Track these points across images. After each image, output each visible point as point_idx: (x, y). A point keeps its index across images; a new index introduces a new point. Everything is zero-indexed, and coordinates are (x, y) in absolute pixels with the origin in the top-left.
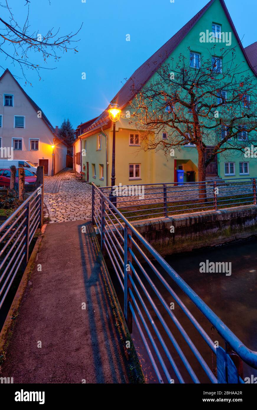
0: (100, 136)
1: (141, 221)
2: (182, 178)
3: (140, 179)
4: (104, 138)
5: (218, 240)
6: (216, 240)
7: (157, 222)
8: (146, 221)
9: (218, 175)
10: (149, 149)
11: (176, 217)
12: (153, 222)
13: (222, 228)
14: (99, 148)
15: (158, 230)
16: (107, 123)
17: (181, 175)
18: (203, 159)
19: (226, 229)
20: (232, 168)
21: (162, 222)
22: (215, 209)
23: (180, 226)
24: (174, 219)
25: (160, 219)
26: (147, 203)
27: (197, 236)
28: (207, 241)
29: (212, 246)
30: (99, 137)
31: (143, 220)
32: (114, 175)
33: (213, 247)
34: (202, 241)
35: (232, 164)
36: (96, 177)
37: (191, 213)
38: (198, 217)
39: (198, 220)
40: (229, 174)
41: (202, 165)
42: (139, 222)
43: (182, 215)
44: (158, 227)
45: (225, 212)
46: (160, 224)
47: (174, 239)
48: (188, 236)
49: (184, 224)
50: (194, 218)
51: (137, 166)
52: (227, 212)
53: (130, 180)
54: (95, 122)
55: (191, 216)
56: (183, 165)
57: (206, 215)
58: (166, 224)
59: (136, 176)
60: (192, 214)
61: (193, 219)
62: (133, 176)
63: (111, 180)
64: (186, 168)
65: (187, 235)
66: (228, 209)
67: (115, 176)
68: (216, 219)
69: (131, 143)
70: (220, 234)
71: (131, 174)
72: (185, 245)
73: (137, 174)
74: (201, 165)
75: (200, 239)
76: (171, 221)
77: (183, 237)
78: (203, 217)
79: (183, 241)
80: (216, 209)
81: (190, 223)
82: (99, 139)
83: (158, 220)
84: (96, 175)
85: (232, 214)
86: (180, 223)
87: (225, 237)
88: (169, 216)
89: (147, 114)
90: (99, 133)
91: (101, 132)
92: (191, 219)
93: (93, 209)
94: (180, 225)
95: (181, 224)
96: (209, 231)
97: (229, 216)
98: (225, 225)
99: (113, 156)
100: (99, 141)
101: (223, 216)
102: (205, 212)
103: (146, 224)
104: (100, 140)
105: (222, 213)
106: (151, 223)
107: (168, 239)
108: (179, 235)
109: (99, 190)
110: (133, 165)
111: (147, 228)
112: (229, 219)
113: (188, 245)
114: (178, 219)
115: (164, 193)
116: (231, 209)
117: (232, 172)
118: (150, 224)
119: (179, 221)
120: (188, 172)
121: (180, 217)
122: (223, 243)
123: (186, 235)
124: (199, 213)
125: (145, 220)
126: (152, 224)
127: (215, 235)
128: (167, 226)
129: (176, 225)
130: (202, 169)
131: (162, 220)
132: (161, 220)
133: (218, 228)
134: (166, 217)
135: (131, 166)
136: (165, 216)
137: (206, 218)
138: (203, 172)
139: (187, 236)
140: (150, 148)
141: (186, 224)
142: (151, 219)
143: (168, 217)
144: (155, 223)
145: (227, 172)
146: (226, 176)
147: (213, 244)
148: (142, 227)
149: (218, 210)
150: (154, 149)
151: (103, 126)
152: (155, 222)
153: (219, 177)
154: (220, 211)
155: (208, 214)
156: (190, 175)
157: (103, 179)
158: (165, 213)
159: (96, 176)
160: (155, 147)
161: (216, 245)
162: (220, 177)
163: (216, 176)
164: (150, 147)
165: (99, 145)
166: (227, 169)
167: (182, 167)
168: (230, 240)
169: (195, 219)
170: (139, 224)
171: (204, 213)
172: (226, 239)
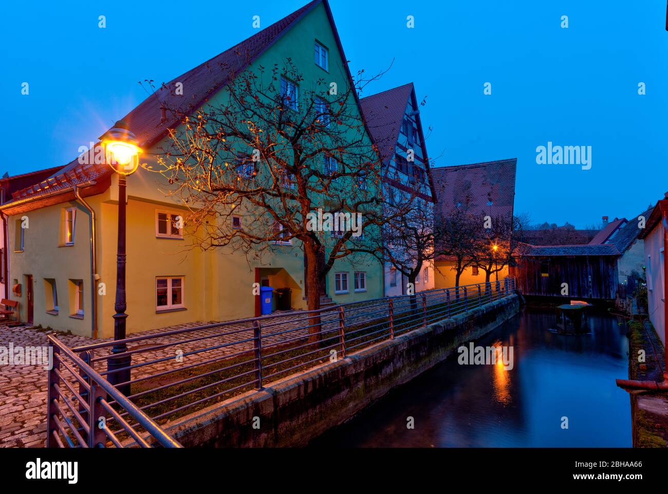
0: (71, 213)
1: (203, 411)
2: (269, 302)
3: (184, 309)
4: (82, 217)
5: (349, 410)
6: (345, 412)
7: (242, 406)
8: (215, 410)
9: (327, 293)
10: (212, 245)
11: (279, 384)
12: (234, 408)
13: (353, 387)
14: (68, 241)
15: (245, 423)
16: (95, 180)
17: (267, 297)
18: (315, 268)
19: (359, 388)
20: (345, 281)
21: (253, 402)
22: (342, 356)
23: (288, 403)
24: (276, 391)
25: (248, 397)
26: (207, 360)
27: (316, 415)
28: (332, 417)
29: (339, 423)
30: (67, 213)
31: (209, 409)
32: (122, 307)
33: (341, 425)
34: (324, 420)
35: (345, 276)
36: (58, 311)
37: (306, 372)
38: (317, 377)
39: (317, 381)
40: (342, 291)
41: (315, 279)
42: (199, 417)
43: (290, 378)
44: (245, 416)
45: (357, 359)
46: (248, 408)
47: (276, 432)
48: (302, 419)
49: (294, 395)
50: (311, 380)
51: (177, 282)
52: (359, 359)
53: (158, 312)
54: (54, 176)
55: (306, 377)
56: (270, 278)
57: (331, 369)
58: (262, 406)
59: (173, 303)
60: (307, 374)
61: (310, 382)
62: (166, 304)
63: (114, 319)
64: (275, 284)
65: (300, 416)
66: (361, 353)
67: (125, 309)
68: (345, 374)
69: (160, 232)
70: (351, 399)
71: (162, 300)
72: (297, 436)
73: (176, 298)
74: (313, 279)
75: (321, 419)
76: (270, 396)
77: (294, 423)
78: (325, 375)
79: (292, 432)
80: (344, 356)
81: (306, 391)
82: (67, 218)
83: (245, 401)
84: (56, 304)
85: (367, 359)
86: (288, 396)
87: (358, 402)
88: (265, 386)
89: (211, 167)
90: (68, 204)
91: (73, 200)
92: (306, 383)
93: (53, 411)
94: (288, 401)
95: (290, 398)
96: (336, 397)
97: (363, 365)
98: (358, 381)
99: (119, 260)
100: (67, 223)
101: (355, 367)
102: (329, 365)
103: (217, 416)
104: (70, 222)
105: (353, 361)
106: (228, 411)
107: (266, 435)
108: (286, 421)
109: (76, 356)
110: (166, 280)
111: (221, 426)
112: (362, 369)
113: (302, 436)
114: (284, 390)
115: (255, 340)
116: (364, 352)
117: (345, 288)
118: (225, 414)
119: (285, 393)
120: (279, 290)
121: (287, 385)
122: (355, 414)
123: (298, 418)
124: (318, 369)
125: (214, 407)
126: (231, 412)
127: (344, 403)
128: (262, 408)
129: (281, 401)
130: (315, 285)
131: (253, 398)
132: (251, 399)
133: (347, 390)
134: (260, 389)
135: (162, 282)
136: (257, 387)
137: (331, 376)
138: (317, 290)
139: (300, 418)
140: (215, 244)
141: (299, 394)
142: (227, 402)
143: (263, 389)
144: (238, 409)
145: (338, 288)
146: (337, 295)
147: (340, 420)
148: (208, 426)
149: (347, 357)
150: (225, 246)
151: (82, 188)
152: (237, 406)
153: (327, 296)
154: (350, 358)
155: (333, 367)
156: (282, 295)
157: (83, 315)
158: (256, 382)
159: (57, 308)
160: (227, 241)
161: (345, 420)
162: (329, 297)
163: (324, 295)
164: (215, 242)
165: (69, 234)
166: (338, 282)
167: (268, 281)
168: (364, 405)
169: (314, 381)
170: (199, 421)
171: (327, 368)
172: (359, 405)
